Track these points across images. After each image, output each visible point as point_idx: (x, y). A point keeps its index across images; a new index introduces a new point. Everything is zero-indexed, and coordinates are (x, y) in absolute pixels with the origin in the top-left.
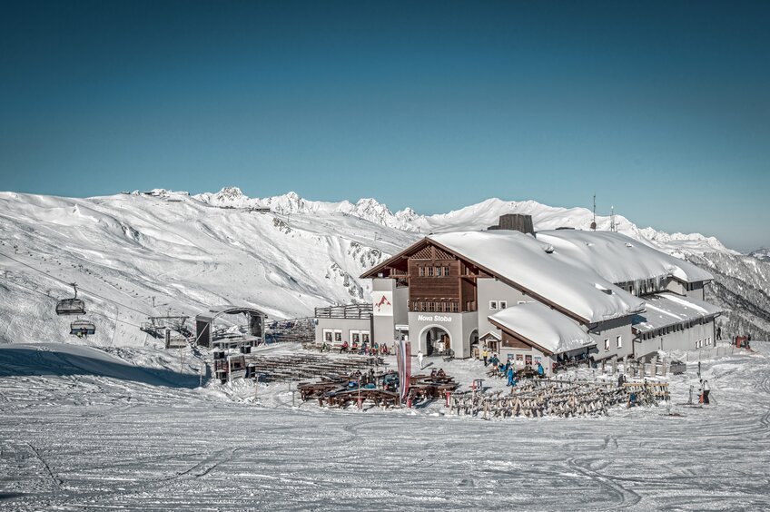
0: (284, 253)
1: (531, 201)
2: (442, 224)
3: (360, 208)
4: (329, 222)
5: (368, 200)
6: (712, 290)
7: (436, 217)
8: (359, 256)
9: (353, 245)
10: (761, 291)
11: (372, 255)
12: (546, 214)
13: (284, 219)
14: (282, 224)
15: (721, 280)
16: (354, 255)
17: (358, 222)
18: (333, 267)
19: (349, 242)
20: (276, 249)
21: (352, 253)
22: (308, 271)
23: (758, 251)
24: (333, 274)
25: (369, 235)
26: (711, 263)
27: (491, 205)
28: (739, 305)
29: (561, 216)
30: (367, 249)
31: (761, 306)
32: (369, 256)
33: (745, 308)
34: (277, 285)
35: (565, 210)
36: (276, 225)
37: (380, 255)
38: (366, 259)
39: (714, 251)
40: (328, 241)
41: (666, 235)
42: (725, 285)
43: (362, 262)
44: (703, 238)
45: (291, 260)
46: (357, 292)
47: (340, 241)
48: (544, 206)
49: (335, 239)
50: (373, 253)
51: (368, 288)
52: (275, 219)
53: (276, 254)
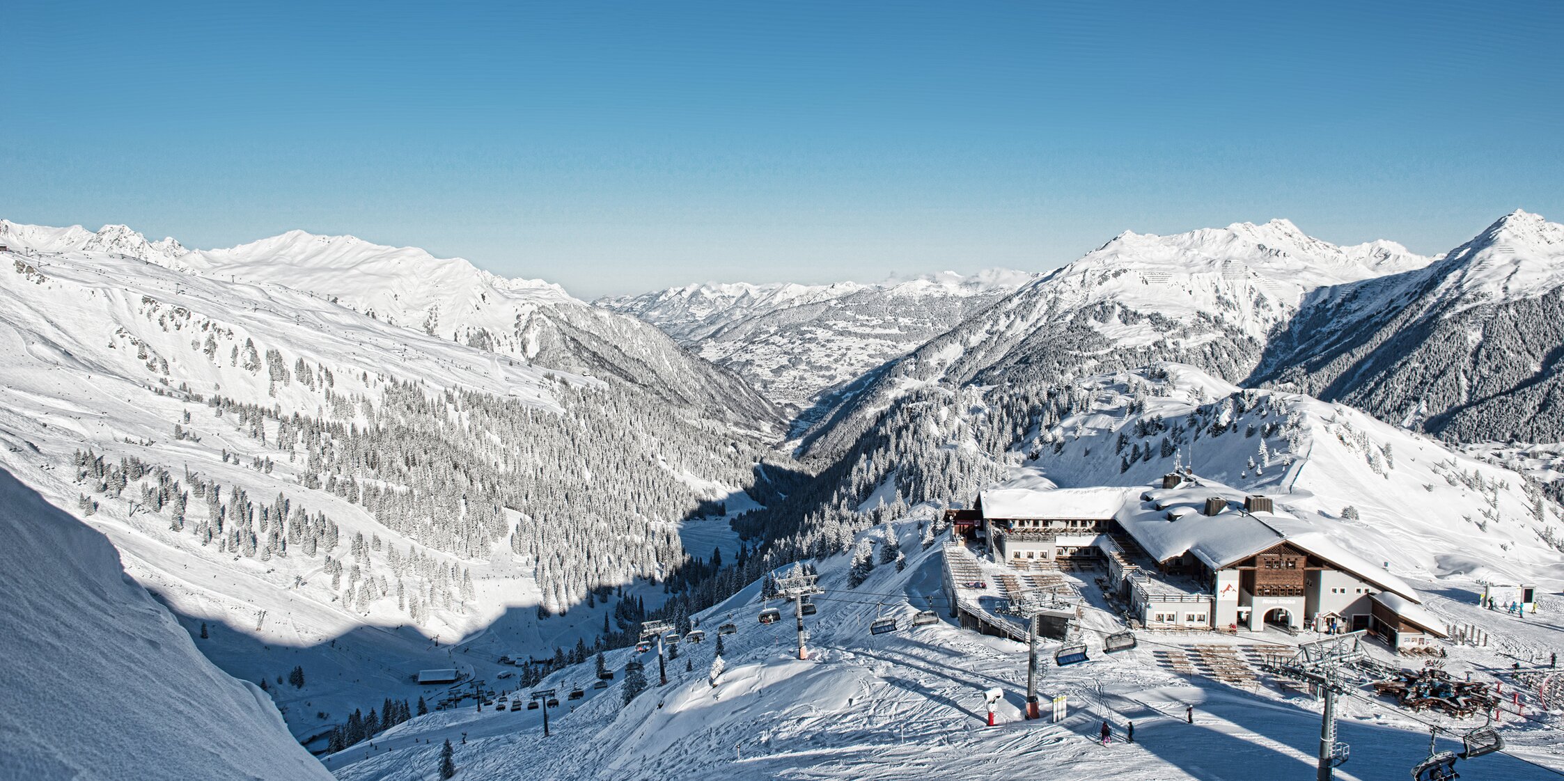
0: (37, 311)
1: (348, 236)
2: (226, 262)
3: (105, 237)
4: (104, 268)
5: (117, 227)
6: (568, 347)
7: (216, 253)
8: (157, 316)
9: (146, 300)
10: (616, 347)
11: (176, 315)
12: (370, 253)
13: (33, 262)
14: (30, 270)
15: (576, 335)
16: (149, 315)
17: (144, 268)
18: (118, 332)
19: (141, 297)
20: (25, 307)
21: (145, 312)
22: (80, 338)
23: (600, 300)
24: (120, 342)
25: (167, 288)
26: (562, 316)
27: (295, 239)
28: (596, 363)
29: (389, 256)
30: (169, 307)
31: (616, 363)
32: (172, 318)
33: (603, 367)
34: (46, 361)
35: (394, 249)
36: (20, 271)
37: (189, 316)
38: (167, 320)
39: (565, 302)
40: (107, 296)
41: (505, 280)
42: (580, 340)
43: (162, 324)
44: (547, 286)
45: (51, 322)
46: (159, 366)
47: (125, 295)
48: (367, 244)
49: (117, 291)
50: (178, 312)
51: (174, 360)
52: (17, 263)
53: (26, 314)
